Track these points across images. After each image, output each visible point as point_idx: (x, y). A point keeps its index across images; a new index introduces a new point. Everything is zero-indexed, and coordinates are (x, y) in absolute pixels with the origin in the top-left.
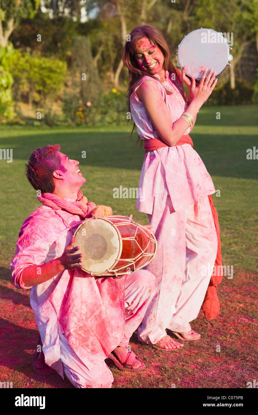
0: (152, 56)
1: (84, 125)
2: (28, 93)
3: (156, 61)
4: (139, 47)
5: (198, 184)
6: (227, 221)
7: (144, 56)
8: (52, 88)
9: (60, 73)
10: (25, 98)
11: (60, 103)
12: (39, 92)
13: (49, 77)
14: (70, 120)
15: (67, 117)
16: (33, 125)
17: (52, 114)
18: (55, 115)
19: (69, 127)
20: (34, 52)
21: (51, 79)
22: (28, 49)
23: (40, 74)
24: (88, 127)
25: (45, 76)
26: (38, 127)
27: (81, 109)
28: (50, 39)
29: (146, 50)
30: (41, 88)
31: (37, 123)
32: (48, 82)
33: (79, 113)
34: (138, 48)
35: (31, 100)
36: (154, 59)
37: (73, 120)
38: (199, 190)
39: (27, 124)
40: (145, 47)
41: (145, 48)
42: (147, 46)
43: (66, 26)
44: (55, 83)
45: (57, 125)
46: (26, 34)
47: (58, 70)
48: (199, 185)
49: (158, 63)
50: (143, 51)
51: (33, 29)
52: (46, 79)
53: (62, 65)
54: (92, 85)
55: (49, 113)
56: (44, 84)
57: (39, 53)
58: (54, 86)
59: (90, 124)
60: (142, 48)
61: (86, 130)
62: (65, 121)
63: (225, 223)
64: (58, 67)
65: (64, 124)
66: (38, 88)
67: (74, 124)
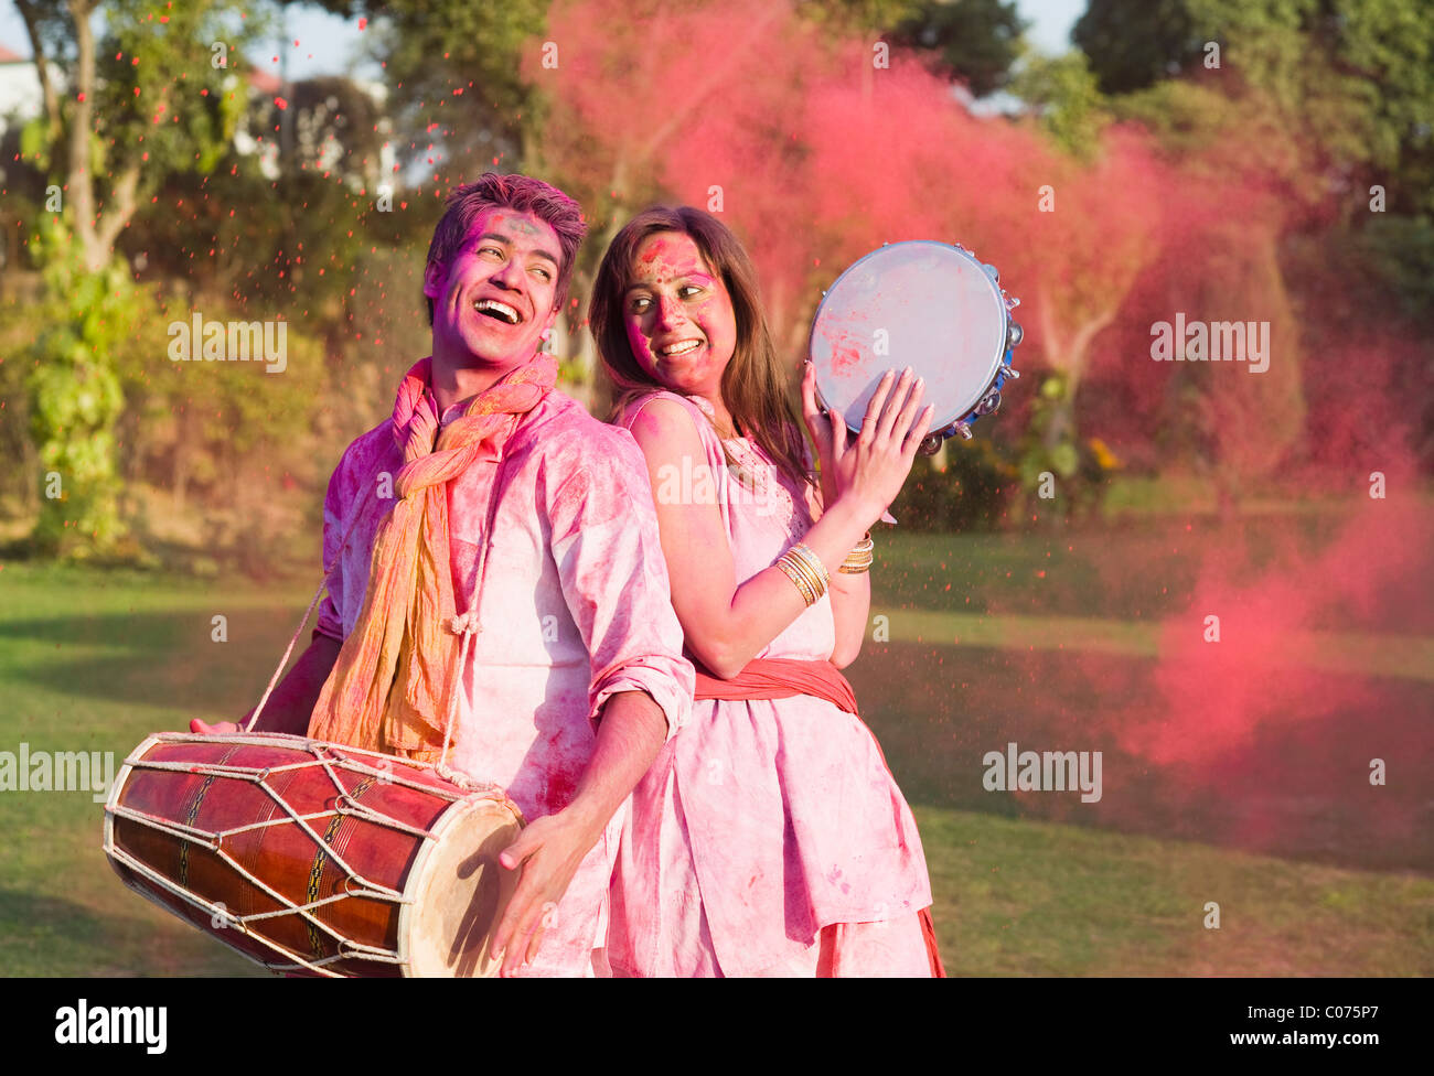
0: (689, 309)
2: (171, 451)
3: (701, 335)
4: (649, 259)
5: (838, 868)
7: (657, 300)
8: (265, 437)
9: (296, 383)
10: (160, 470)
11: (295, 494)
12: (215, 449)
13: (255, 394)
16: (188, 571)
17: (268, 532)
18: (278, 537)
20: (201, 299)
21: (265, 402)
22: (180, 287)
23: (223, 382)
25: (241, 390)
26: (209, 579)
28: (264, 253)
29: (671, 275)
30: (223, 434)
31: (204, 565)
32: (252, 411)
34: (645, 266)
35: (181, 477)
36: (696, 324)
38: (841, 892)
39: (167, 567)
40: (672, 264)
41: (671, 268)
42: (679, 262)
43: (325, 210)
44: (274, 419)
45: (282, 577)
46: (175, 227)
48: (839, 874)
49: (704, 347)
50: (659, 281)
51: (203, 212)
52: (243, 401)
53: (307, 352)
55: (256, 530)
56: (235, 419)
57: (220, 304)
58: (272, 430)
60: (657, 264)
66: (214, 431)
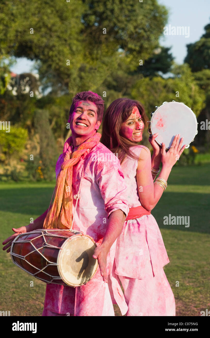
1: (43, 181)
6: (186, 271)
8: (16, 150)
9: (22, 138)
12: (5, 153)
13: (13, 141)
14: (31, 177)
15: (29, 174)
16: (1, 180)
17: (17, 171)
18: (20, 172)
19: (30, 182)
21: (15, 143)
23: (6, 139)
24: (46, 183)
25: (10, 140)
26: (5, 181)
27: (40, 168)
28: (14, 111)
30: (7, 150)
31: (4, 178)
32: (13, 145)
33: (39, 171)
34: (133, 115)
37: (34, 176)
43: (27, 101)
44: (18, 146)
45: (21, 181)
47: (21, 136)
51: (1, 103)
52: (11, 143)
53: (24, 132)
54: (50, 148)
55: (15, 171)
56: (9, 147)
59: (48, 180)
61: (45, 186)
62: (28, 177)
63: (185, 272)
64: (21, 133)
65: (26, 179)
66: (4, 149)
67: (34, 180)
